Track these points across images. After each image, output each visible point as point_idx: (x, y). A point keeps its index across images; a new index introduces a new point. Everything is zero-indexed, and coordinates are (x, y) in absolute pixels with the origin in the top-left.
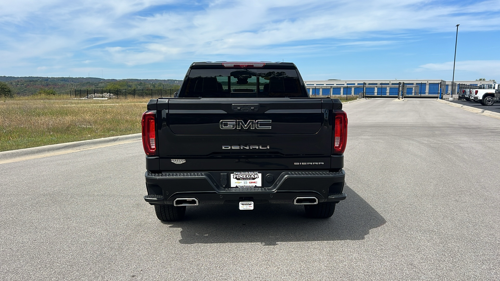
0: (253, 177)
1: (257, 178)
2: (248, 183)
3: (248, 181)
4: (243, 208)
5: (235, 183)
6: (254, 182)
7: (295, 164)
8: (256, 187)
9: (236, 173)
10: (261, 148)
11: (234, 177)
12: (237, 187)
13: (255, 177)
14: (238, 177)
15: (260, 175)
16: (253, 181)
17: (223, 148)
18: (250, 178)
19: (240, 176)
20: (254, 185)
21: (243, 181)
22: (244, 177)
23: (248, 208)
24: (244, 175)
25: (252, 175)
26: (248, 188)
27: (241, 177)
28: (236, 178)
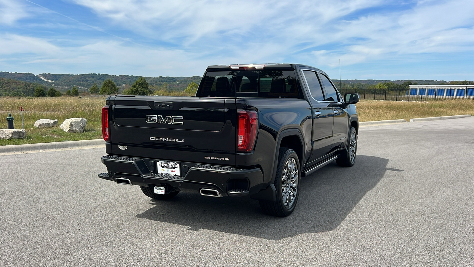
0: (174, 166)
1: (176, 167)
2: (170, 171)
3: (170, 170)
4: (157, 192)
5: (161, 170)
6: (175, 171)
7: (206, 158)
8: (176, 175)
9: (161, 162)
10: (177, 141)
11: (160, 165)
12: (162, 174)
13: (175, 167)
14: (162, 166)
15: (178, 165)
16: (173, 170)
17: (150, 139)
18: (171, 167)
19: (164, 164)
20: (174, 173)
21: (166, 169)
22: (167, 166)
23: (161, 192)
24: (167, 164)
25: (173, 165)
26: (170, 176)
27: (165, 166)
28: (161, 166)
